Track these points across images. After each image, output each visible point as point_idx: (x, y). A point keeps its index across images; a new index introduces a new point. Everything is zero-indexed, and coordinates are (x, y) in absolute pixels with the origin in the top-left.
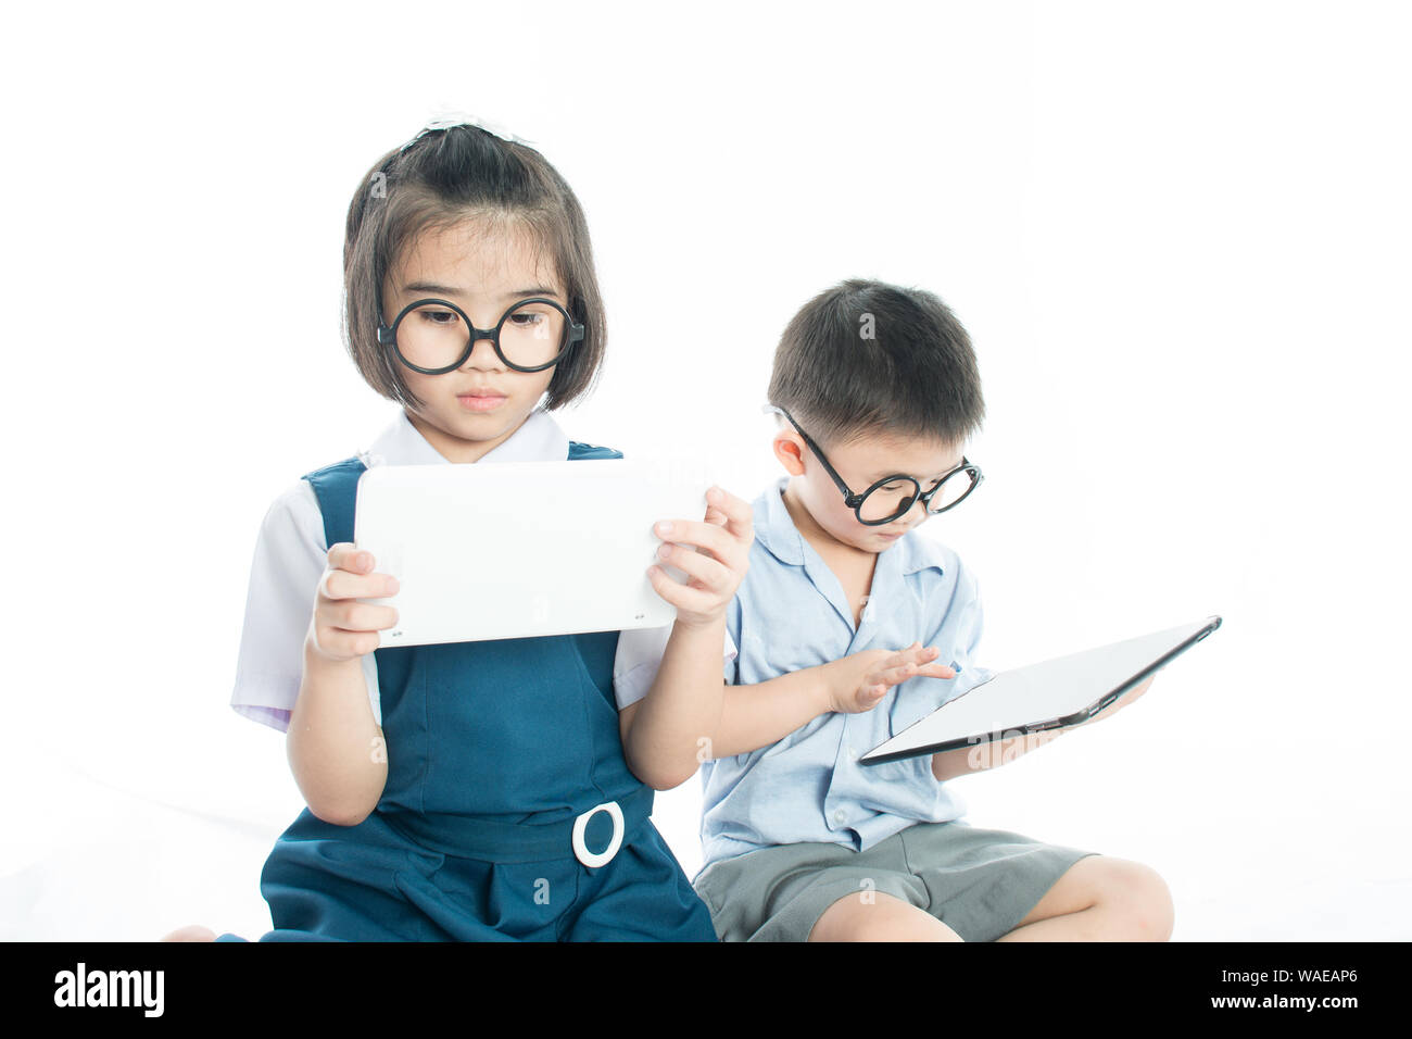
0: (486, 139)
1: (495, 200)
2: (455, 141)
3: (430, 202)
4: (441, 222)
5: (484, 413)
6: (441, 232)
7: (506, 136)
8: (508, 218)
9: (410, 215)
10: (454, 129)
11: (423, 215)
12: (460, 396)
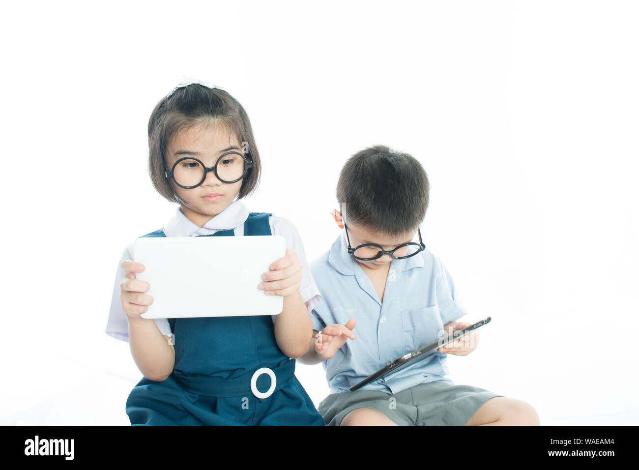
0: (203, 89)
1: (209, 114)
2: (189, 91)
3: (182, 118)
4: (187, 126)
5: (213, 202)
6: (188, 129)
7: (211, 86)
8: (215, 120)
9: (174, 124)
10: (189, 86)
11: (179, 124)
12: (202, 197)
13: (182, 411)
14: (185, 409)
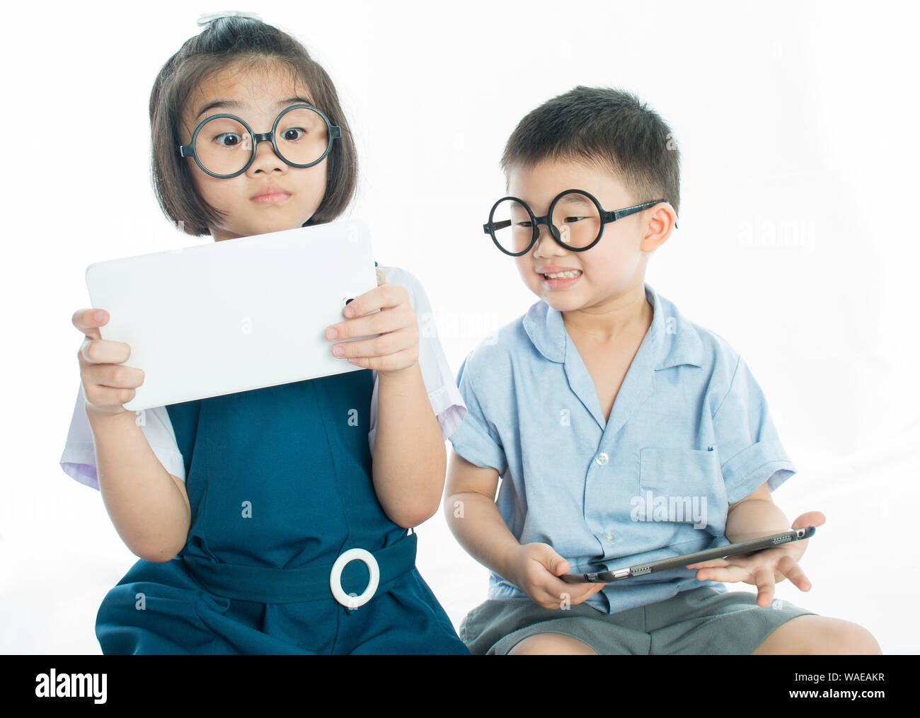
12: (252, 199)
13: (203, 631)
14: (207, 626)
